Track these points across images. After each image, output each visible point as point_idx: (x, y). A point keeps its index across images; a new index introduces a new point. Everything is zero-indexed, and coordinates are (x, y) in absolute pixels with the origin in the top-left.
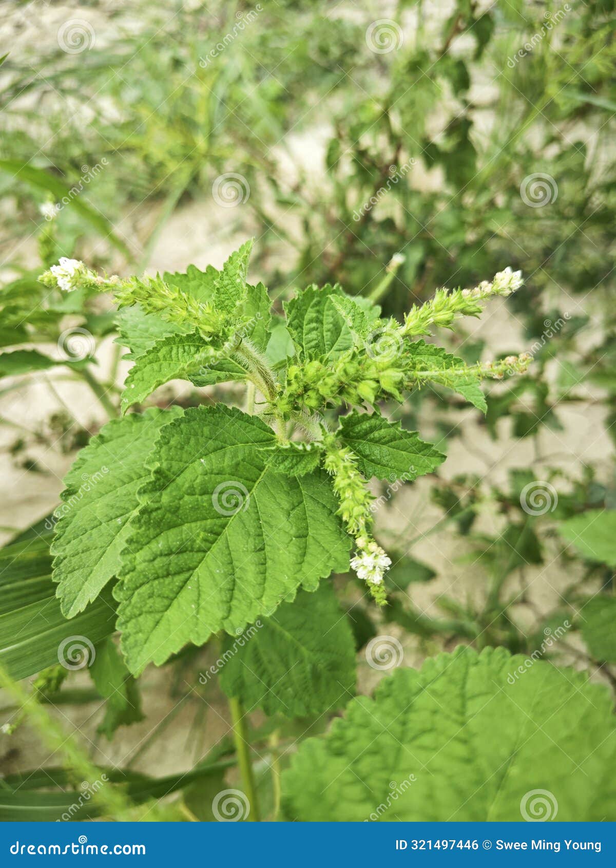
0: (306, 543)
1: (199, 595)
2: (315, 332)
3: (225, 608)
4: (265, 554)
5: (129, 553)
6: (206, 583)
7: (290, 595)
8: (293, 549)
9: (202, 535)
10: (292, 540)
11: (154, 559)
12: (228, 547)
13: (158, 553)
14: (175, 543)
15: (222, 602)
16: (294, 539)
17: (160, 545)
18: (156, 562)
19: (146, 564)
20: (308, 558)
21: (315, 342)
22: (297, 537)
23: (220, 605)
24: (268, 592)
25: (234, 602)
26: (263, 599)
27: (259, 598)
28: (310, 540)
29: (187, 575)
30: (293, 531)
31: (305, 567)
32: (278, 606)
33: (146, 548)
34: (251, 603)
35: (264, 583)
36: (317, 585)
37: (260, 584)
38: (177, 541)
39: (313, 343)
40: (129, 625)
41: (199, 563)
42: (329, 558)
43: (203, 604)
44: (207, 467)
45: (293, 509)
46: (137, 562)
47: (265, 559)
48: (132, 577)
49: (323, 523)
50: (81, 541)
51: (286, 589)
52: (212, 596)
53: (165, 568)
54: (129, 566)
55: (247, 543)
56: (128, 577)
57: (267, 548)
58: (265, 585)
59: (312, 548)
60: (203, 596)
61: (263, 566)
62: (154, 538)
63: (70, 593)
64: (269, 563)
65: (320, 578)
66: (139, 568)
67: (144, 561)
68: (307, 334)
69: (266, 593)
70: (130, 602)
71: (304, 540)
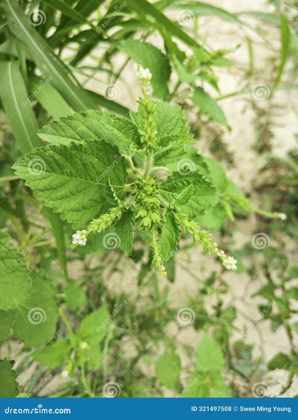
0: (82, 210)
1: (45, 178)
2: (182, 184)
3: (43, 189)
4: (71, 196)
5: (51, 147)
6: (51, 179)
7: (56, 210)
8: (77, 206)
9: (68, 171)
10: (80, 204)
11: (51, 157)
12: (68, 182)
13: (54, 158)
14: (60, 162)
15: (45, 187)
16: (81, 205)
17: (57, 157)
18: (51, 158)
19: (49, 155)
20: (75, 213)
21: (177, 186)
22: (83, 206)
23: (44, 187)
24: (55, 203)
25: (47, 191)
26: (52, 201)
27: (52, 200)
28: (84, 211)
29: (51, 171)
30: (84, 204)
31: (71, 213)
32: (49, 207)
33: (55, 153)
34: (48, 197)
35: (59, 200)
36: (64, 219)
37: (57, 198)
38: (61, 163)
39: (175, 185)
40: (28, 158)
41: (58, 174)
42: (77, 221)
43: (42, 180)
44: (94, 163)
45: (94, 201)
46: (49, 152)
47: (69, 197)
48: (42, 152)
49: (93, 214)
50: (66, 127)
51: (58, 208)
52: (46, 182)
53: (50, 162)
54: (46, 150)
55: (73, 188)
56: (42, 151)
57: (74, 197)
58: (58, 200)
59: (80, 214)
60: (45, 179)
61: (65, 197)
62: (59, 154)
63: (46, 131)
64: (68, 199)
65: (67, 219)
66: (47, 153)
67: (49, 154)
68: (179, 181)
69: (54, 201)
70: (35, 155)
71: (82, 209)
